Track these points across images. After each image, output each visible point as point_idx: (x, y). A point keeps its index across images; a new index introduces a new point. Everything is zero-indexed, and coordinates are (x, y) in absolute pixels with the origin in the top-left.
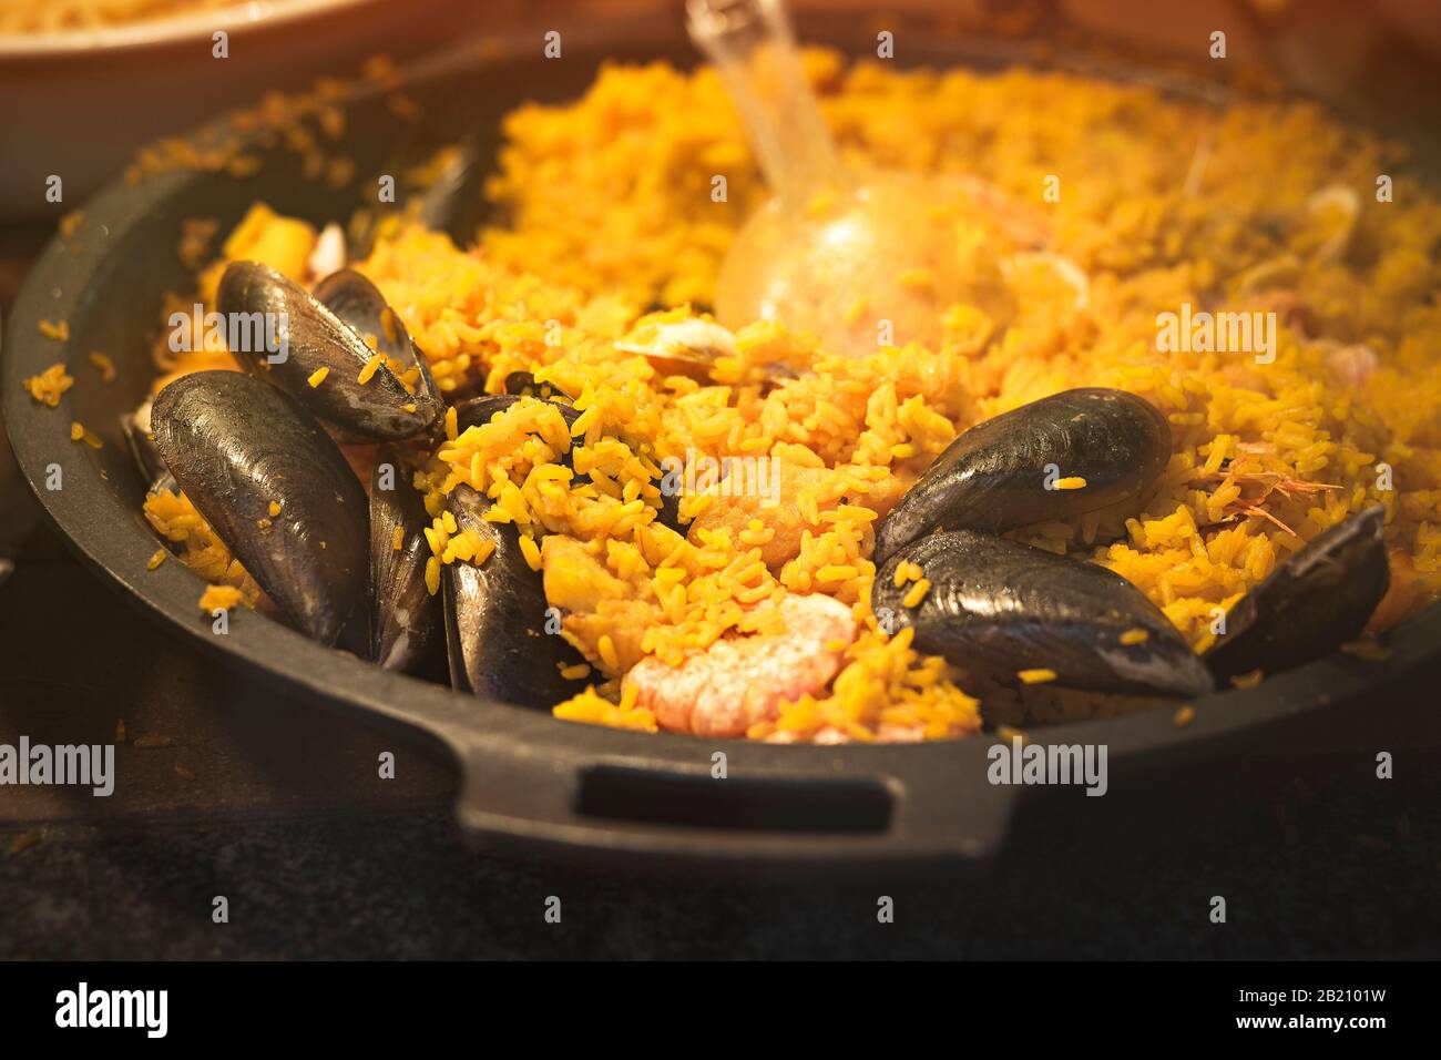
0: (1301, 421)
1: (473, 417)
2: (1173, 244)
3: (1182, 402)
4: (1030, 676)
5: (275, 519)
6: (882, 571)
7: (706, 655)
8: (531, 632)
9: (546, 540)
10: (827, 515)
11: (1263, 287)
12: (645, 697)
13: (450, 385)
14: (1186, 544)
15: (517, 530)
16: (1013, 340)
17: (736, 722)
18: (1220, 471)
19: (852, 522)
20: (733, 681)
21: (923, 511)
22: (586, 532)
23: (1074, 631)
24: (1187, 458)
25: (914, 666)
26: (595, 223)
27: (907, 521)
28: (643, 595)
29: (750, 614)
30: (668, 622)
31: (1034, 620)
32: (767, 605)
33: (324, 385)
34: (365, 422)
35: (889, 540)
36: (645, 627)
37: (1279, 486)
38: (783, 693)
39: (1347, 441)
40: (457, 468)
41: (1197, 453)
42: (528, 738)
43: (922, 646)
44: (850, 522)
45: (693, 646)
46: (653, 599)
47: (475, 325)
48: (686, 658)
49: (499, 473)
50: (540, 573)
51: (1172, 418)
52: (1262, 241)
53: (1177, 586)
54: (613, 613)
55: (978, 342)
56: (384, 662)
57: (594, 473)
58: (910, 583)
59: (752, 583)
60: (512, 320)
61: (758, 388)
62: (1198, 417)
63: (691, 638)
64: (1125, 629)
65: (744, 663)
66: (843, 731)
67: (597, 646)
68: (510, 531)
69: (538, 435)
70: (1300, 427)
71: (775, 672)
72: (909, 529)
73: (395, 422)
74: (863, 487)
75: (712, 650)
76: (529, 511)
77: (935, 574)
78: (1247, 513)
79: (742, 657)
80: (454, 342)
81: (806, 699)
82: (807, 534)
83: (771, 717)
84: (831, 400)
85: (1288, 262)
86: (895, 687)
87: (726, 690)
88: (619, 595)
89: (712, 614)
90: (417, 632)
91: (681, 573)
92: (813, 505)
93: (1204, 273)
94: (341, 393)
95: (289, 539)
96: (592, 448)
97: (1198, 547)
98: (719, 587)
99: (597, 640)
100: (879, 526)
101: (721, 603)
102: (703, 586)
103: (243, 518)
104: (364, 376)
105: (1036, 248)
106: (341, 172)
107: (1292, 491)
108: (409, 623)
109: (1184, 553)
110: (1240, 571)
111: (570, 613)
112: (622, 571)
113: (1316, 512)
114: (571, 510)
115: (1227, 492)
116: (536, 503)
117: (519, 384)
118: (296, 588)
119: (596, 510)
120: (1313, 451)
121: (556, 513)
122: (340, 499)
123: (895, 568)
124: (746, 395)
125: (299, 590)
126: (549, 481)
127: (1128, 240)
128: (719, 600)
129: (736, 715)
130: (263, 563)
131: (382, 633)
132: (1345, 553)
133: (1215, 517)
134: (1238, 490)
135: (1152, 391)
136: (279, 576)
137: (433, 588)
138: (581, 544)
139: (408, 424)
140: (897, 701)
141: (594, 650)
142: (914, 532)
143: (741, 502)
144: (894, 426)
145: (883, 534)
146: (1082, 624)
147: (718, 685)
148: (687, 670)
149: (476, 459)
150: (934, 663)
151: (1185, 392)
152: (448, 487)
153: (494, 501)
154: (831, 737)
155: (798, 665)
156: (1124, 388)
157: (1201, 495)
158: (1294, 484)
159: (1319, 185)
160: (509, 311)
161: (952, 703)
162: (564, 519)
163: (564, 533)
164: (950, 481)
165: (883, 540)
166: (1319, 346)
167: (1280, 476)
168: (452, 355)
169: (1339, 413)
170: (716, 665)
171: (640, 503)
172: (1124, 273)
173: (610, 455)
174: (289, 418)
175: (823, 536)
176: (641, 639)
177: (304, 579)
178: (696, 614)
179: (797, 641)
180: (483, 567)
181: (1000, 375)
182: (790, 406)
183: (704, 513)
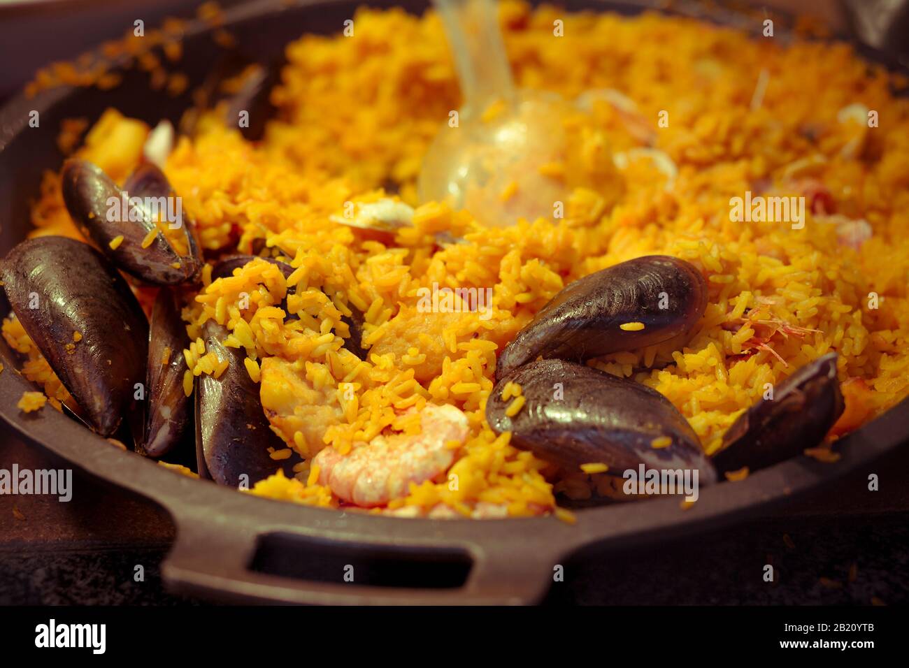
0: (801, 282)
1: (223, 271)
2: (737, 145)
3: (718, 267)
4: (590, 468)
5: (77, 343)
6: (496, 387)
7: (368, 447)
8: (250, 426)
9: (265, 360)
10: (462, 346)
11: (798, 177)
12: (324, 476)
13: (215, 245)
14: (712, 371)
15: (245, 352)
16: (619, 214)
17: (382, 497)
18: (743, 317)
19: (479, 350)
20: (381, 468)
21: (529, 344)
22: (292, 355)
23: (620, 436)
24: (721, 307)
25: (510, 459)
26: (348, 120)
27: (519, 351)
28: (329, 402)
29: (401, 417)
30: (345, 421)
31: (594, 428)
32: (413, 411)
33: (121, 248)
34: (147, 274)
35: (506, 364)
36: (328, 425)
37: (780, 330)
38: (413, 479)
39: (836, 295)
40: (207, 308)
41: (729, 303)
42: (227, 510)
43: (518, 444)
44: (477, 351)
45: (360, 440)
46: (337, 404)
47: (234, 202)
48: (353, 449)
49: (235, 312)
50: (259, 384)
51: (711, 278)
52: (801, 143)
53: (704, 402)
54: (306, 414)
55: (593, 215)
56: (151, 443)
57: (301, 313)
58: (512, 398)
59: (406, 394)
60: (259, 200)
61: (428, 250)
62: (730, 278)
63: (359, 433)
64: (655, 437)
65: (389, 455)
66: (451, 507)
67: (293, 438)
68: (241, 353)
69: (263, 285)
70: (800, 286)
71: (410, 462)
72: (519, 357)
73: (166, 275)
74: (490, 326)
75: (372, 443)
76: (254, 340)
77: (531, 392)
78: (759, 348)
79: (390, 450)
80: (219, 214)
81: (427, 485)
82: (447, 359)
83: (404, 494)
84: (476, 260)
85: (817, 159)
86: (492, 475)
87: (378, 473)
88: (311, 402)
89: (374, 417)
90: (176, 423)
91: (358, 386)
92: (453, 337)
93: (758, 166)
94: (131, 254)
95: (87, 358)
96: (300, 295)
97: (720, 374)
98: (382, 397)
99: (293, 433)
100: (499, 353)
101: (382, 408)
102: (372, 396)
103: (57, 342)
104: (146, 242)
105: (647, 145)
106: (178, 83)
107: (789, 333)
108: (170, 417)
109: (710, 378)
110: (749, 390)
111: (276, 414)
112: (316, 384)
113: (807, 348)
114: (283, 340)
115: (745, 333)
116: (259, 334)
117: (258, 247)
118: (90, 392)
119: (301, 339)
120: (808, 303)
121: (272, 342)
122: (127, 328)
123: (504, 385)
124: (419, 255)
125: (92, 394)
126: (268, 318)
127: (707, 142)
128: (381, 406)
129: (381, 492)
130: (69, 375)
131: (151, 423)
132: (808, 387)
133: (736, 350)
134: (753, 332)
135: (698, 259)
136: (79, 384)
137: (188, 392)
138: (288, 364)
139: (175, 276)
140: (492, 485)
141: (292, 440)
142: (523, 359)
143: (405, 334)
144: (519, 280)
145: (502, 359)
146: (626, 431)
147: (371, 470)
148: (352, 457)
149: (219, 302)
150: (525, 456)
151: (721, 260)
152: (201, 321)
153: (231, 332)
154: (441, 513)
155: (425, 458)
156: (680, 256)
157: (728, 334)
158: (791, 329)
159: (846, 102)
160: (258, 193)
161: (532, 487)
162: (277, 346)
163: (278, 356)
164: (549, 323)
165: (501, 364)
166: (834, 220)
167: (782, 322)
168: (217, 224)
169: (831, 275)
170: (372, 455)
171: (332, 335)
172: (702, 165)
173: (312, 301)
174: (97, 270)
175: (458, 361)
176: (324, 434)
177: (94, 386)
178: (365, 415)
179: (426, 441)
180: (220, 379)
181: (608, 239)
182: (448, 264)
183: (379, 341)
